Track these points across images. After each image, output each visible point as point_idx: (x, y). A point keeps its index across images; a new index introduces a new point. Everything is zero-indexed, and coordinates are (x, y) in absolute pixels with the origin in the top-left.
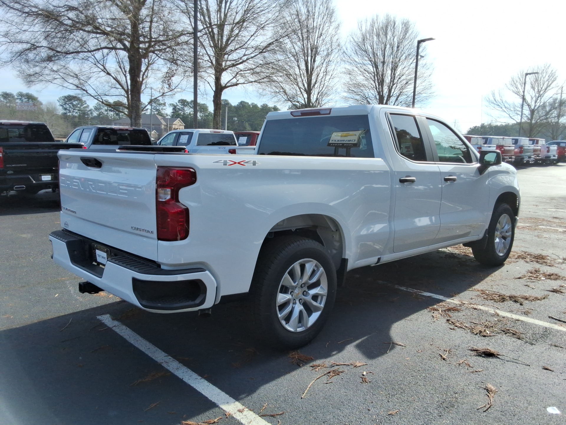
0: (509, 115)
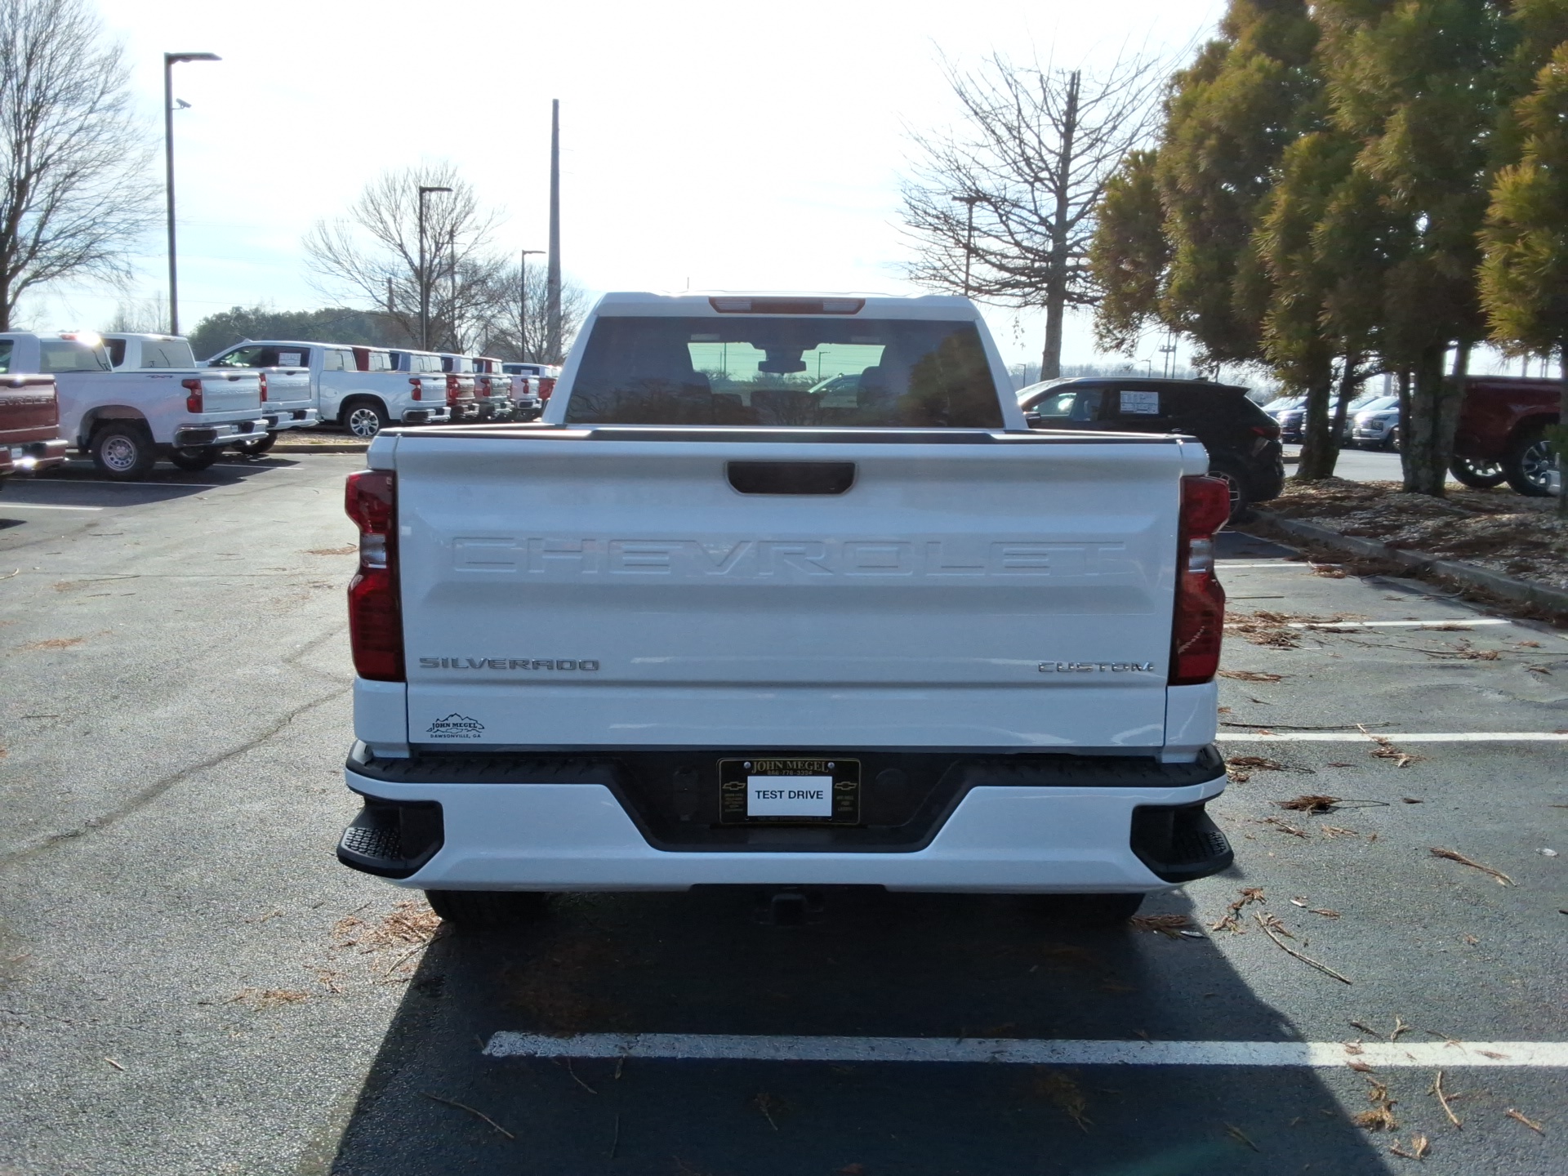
0: (371, 292)
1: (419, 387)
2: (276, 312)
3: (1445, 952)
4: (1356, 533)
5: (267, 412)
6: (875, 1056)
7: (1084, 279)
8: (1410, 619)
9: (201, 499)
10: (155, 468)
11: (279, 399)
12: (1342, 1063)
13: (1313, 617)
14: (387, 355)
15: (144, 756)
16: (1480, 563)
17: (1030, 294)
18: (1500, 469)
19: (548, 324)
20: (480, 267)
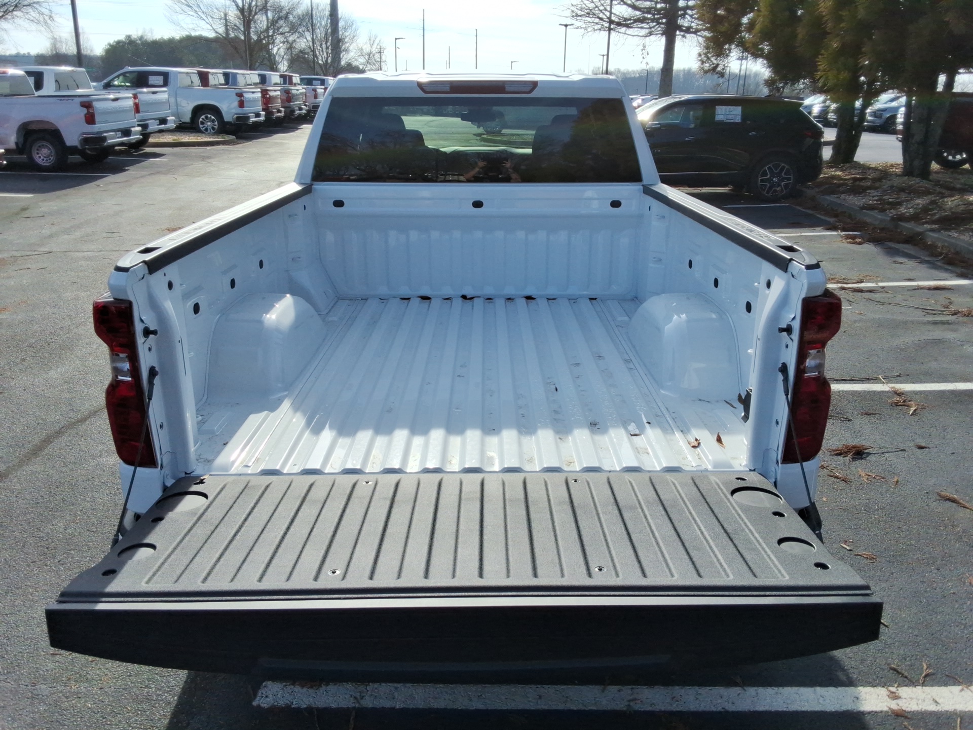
0: (211, 26)
1: (242, 98)
2: (154, 38)
3: (954, 593)
4: (871, 208)
5: (141, 121)
6: (542, 706)
7: (691, 16)
8: (910, 280)
9: (99, 186)
10: (69, 161)
11: (148, 111)
12: (886, 709)
13: (844, 279)
14: (222, 75)
15: (38, 414)
16: (955, 234)
17: (654, 27)
18: (964, 156)
19: (331, 44)
20: (283, 7)
